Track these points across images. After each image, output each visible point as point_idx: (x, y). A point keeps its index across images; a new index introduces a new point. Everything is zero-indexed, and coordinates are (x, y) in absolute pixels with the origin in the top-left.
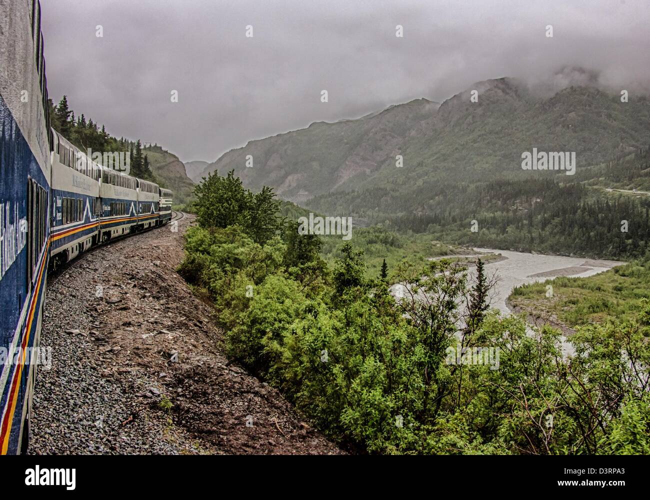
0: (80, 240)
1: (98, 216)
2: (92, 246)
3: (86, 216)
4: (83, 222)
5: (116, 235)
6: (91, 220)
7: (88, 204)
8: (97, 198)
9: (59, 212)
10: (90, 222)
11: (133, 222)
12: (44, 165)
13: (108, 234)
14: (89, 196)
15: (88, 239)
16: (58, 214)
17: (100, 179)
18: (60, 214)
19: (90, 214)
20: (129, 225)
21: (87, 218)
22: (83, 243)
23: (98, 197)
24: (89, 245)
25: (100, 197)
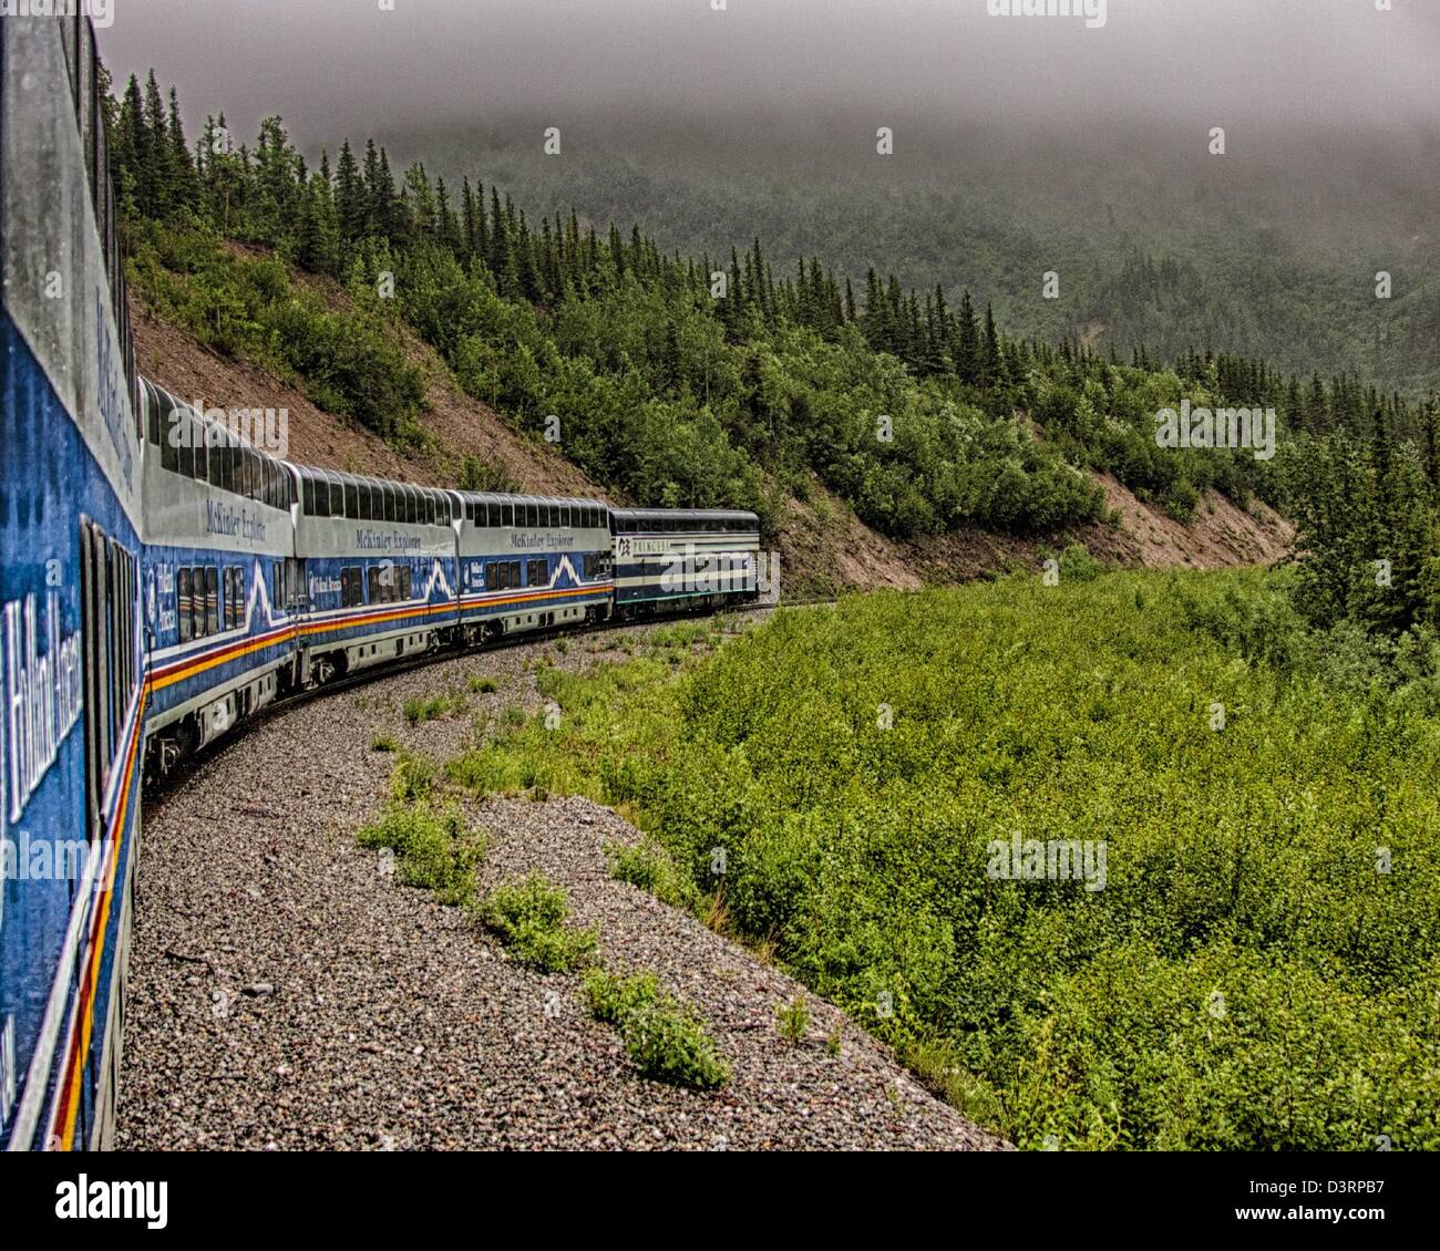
0: (238, 682)
1: (291, 609)
2: (279, 696)
3: (254, 613)
4: (246, 629)
5: (370, 659)
6: (273, 624)
7: (259, 579)
8: (287, 559)
9: (166, 608)
10: (269, 630)
11: (442, 617)
12: (124, 480)
13: (339, 658)
14: (261, 559)
15: (265, 680)
16: (163, 614)
17: (294, 507)
18: (171, 613)
19: (267, 606)
20: (425, 628)
21: (260, 617)
22: (248, 690)
23: (291, 555)
24: (269, 694)
25: (295, 558)
